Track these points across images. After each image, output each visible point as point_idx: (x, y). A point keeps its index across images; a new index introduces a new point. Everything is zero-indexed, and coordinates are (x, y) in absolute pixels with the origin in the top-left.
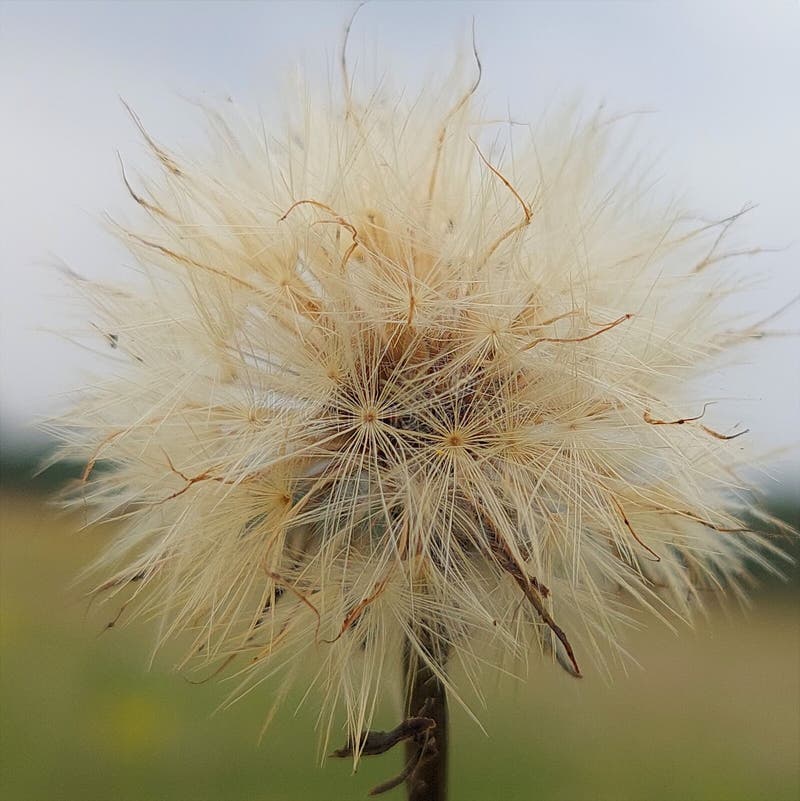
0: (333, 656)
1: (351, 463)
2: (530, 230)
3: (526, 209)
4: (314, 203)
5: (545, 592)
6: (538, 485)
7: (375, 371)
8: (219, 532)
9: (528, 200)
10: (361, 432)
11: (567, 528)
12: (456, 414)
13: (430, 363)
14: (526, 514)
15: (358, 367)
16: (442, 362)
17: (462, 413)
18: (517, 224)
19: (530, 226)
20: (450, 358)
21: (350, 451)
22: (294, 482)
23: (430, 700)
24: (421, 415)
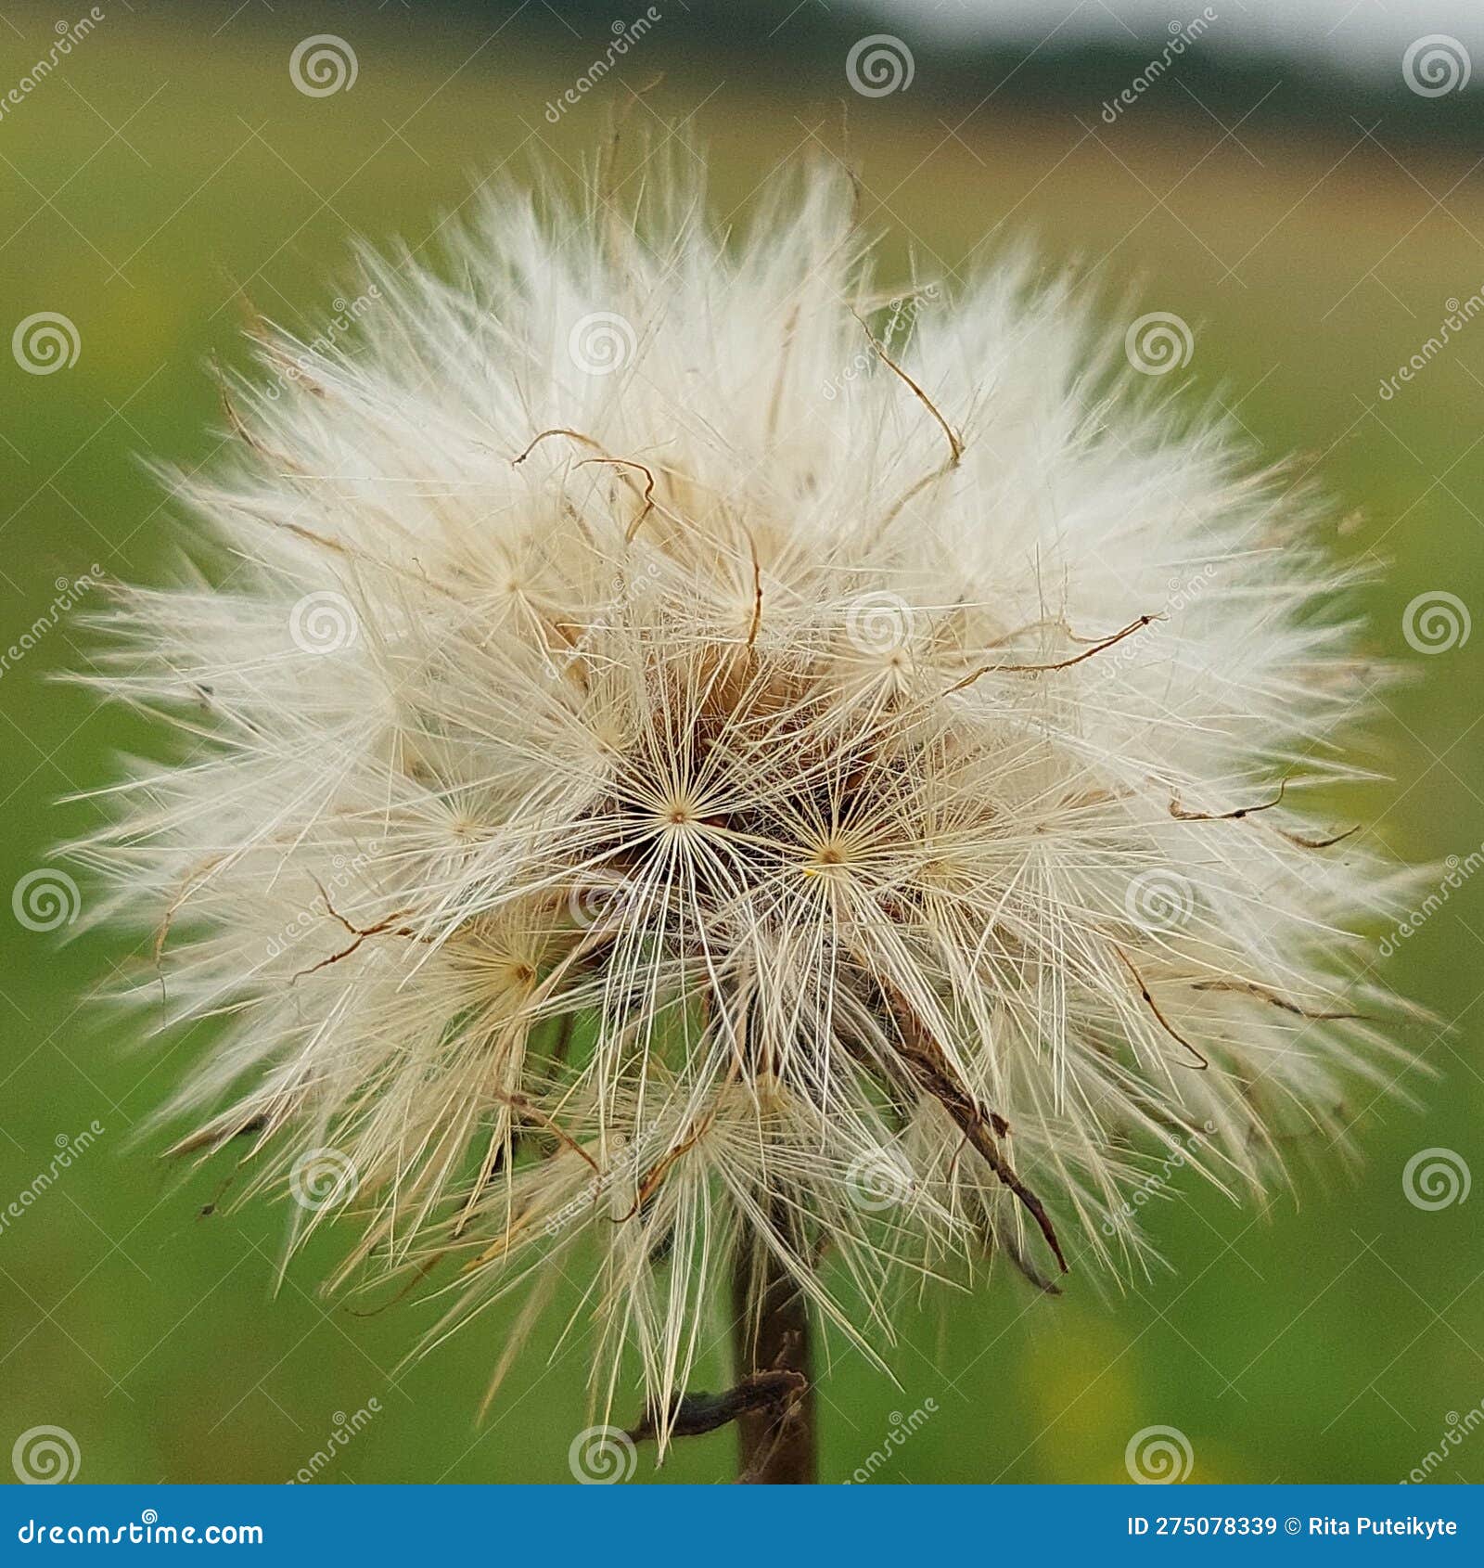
0: (615, 1257)
1: (647, 900)
2: (960, 477)
3: (952, 439)
4: (571, 434)
5: (1001, 1127)
6: (985, 934)
7: (689, 731)
8: (406, 1032)
9: (957, 424)
10: (665, 842)
11: (1039, 1009)
12: (835, 807)
13: (788, 714)
14: (967, 985)
15: (659, 723)
16: (807, 714)
17: (845, 807)
18: (936, 468)
19: (959, 470)
20: (822, 707)
21: (645, 879)
22: (542, 937)
23: (791, 1336)
24: (775, 808)
